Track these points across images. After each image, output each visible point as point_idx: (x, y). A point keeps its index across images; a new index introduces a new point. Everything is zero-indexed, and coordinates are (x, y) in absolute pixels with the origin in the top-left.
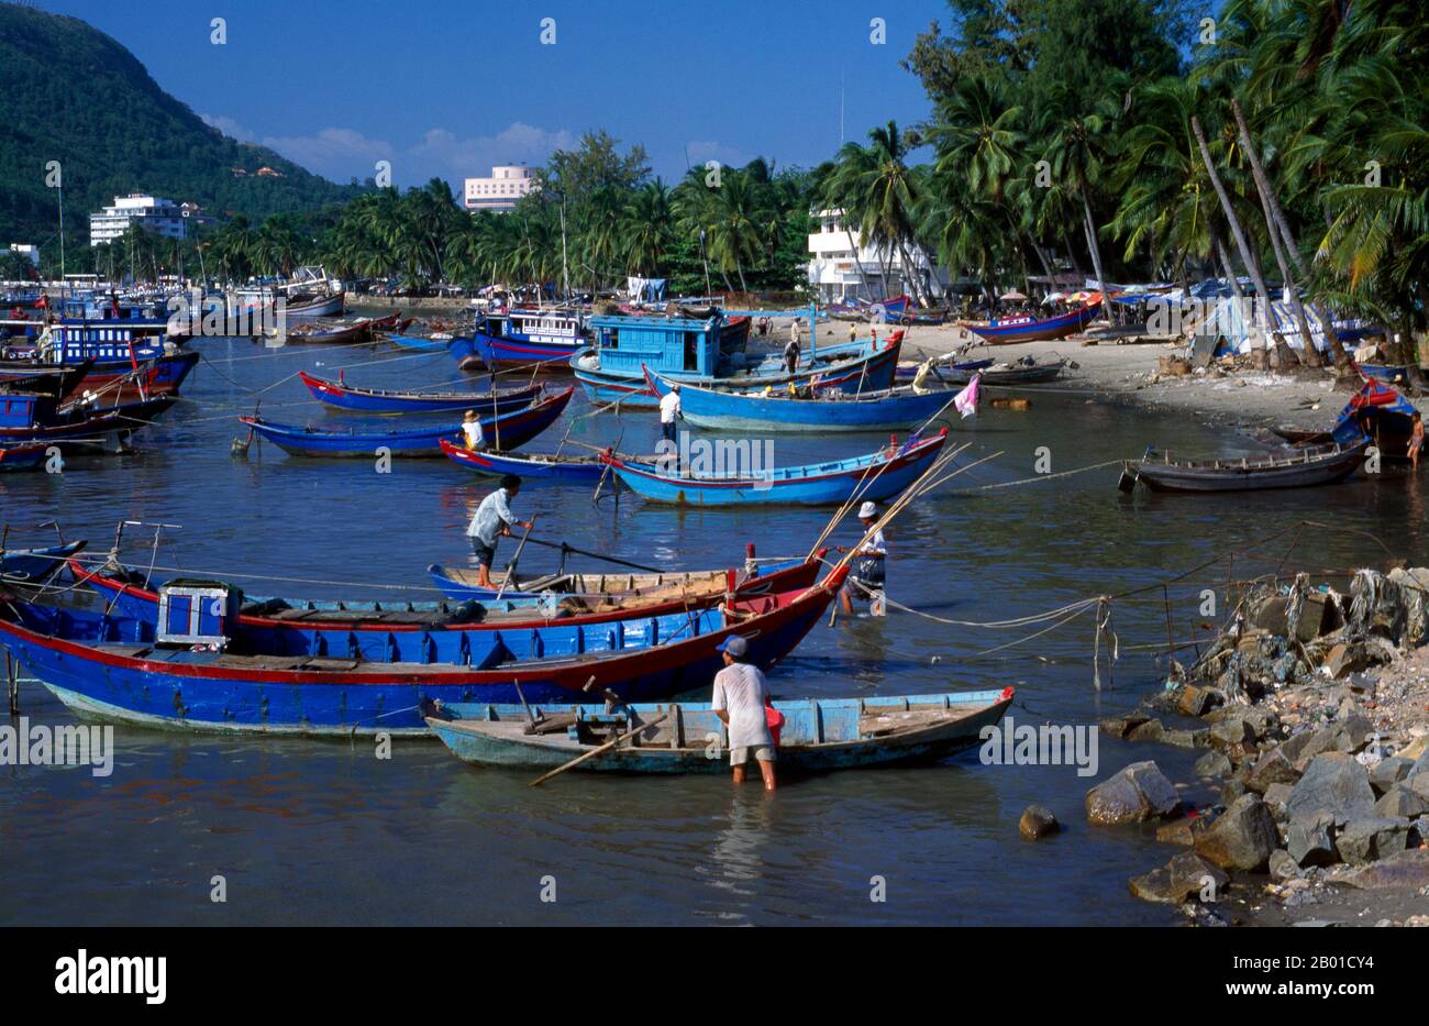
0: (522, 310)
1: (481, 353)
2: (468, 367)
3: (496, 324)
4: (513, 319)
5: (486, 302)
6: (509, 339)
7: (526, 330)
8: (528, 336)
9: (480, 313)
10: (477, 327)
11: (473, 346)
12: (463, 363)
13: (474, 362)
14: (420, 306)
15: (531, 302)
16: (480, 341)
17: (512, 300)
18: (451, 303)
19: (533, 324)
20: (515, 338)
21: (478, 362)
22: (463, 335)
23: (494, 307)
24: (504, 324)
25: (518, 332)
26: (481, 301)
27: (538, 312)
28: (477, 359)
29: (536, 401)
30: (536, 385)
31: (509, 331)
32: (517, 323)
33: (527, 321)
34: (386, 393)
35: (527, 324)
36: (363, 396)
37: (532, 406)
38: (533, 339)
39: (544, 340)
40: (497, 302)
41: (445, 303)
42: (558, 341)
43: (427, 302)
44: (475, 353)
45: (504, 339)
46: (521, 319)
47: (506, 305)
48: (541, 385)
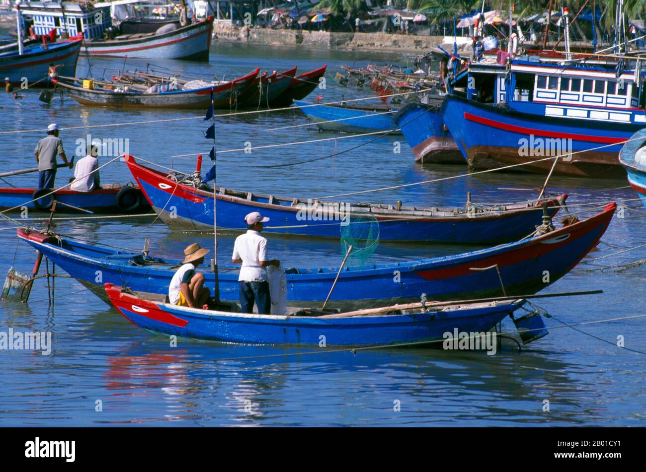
0: (535, 59)
1: (456, 135)
2: (432, 160)
3: (486, 83)
4: (517, 74)
5: (470, 42)
6: (510, 111)
7: (541, 94)
8: (543, 105)
9: (456, 61)
10: (452, 86)
11: (442, 122)
12: (423, 153)
13: (443, 151)
14: (349, 47)
15: (551, 43)
16: (456, 113)
17: (515, 40)
18: (406, 44)
19: (553, 84)
20: (520, 109)
21: (451, 151)
22: (425, 101)
23: (483, 51)
24: (501, 84)
25: (525, 99)
26: (461, 40)
27: (562, 62)
28: (448, 145)
29: (544, 226)
30: (550, 199)
31: (509, 95)
32: (525, 82)
33: (542, 78)
34: (275, 201)
35: (542, 84)
36: (236, 203)
37: (539, 233)
38: (551, 112)
39: (573, 114)
40: (490, 42)
41: (395, 43)
42: (598, 116)
43: (362, 41)
44: (444, 134)
45: (498, 111)
46: (532, 75)
47: (504, 48)
48: (559, 198)
